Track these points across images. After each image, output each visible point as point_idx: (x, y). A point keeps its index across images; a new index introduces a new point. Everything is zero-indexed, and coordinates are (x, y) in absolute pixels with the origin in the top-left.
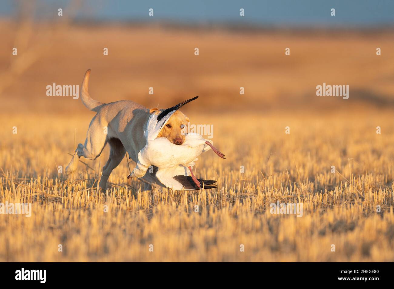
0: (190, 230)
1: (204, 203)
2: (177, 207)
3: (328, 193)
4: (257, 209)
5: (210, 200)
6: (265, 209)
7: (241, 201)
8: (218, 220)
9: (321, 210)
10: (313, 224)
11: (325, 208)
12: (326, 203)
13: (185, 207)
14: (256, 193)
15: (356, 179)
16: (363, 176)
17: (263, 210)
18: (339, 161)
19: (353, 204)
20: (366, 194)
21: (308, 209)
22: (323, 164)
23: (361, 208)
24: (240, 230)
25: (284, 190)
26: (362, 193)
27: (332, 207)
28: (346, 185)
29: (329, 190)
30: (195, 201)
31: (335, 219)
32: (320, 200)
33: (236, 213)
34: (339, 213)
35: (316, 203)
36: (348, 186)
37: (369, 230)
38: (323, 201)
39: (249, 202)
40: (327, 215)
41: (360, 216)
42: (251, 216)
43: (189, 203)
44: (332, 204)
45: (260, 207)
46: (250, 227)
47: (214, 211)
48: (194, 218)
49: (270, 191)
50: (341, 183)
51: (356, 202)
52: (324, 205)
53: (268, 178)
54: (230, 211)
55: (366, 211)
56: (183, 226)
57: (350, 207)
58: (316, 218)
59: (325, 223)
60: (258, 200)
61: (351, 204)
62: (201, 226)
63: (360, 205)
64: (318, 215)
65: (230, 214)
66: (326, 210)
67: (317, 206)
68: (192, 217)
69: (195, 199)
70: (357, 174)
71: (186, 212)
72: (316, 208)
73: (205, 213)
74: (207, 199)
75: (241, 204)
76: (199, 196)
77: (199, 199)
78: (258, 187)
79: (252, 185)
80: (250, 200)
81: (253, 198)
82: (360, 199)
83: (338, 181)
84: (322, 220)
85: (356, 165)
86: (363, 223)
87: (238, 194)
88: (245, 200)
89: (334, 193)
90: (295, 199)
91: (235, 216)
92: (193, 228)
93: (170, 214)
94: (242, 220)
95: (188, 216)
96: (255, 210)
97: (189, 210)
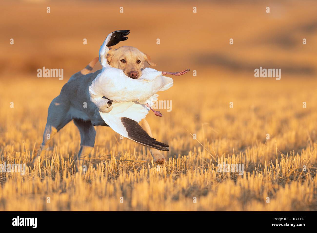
0: (43, 195)
1: (57, 168)
2: (30, 172)
3: (181, 157)
4: (110, 174)
5: (63, 165)
6: (118, 174)
7: (95, 166)
8: (71, 185)
9: (175, 175)
10: (166, 190)
11: (178, 173)
12: (179, 168)
13: (39, 172)
14: (110, 157)
15: (210, 144)
16: (217, 141)
17: (116, 175)
18: (192, 126)
19: (207, 169)
20: (220, 159)
21: (161, 175)
22: (177, 130)
23: (215, 173)
24: (93, 194)
25: (138, 155)
26: (215, 158)
27: (185, 173)
28: (199, 150)
29: (183, 155)
30: (48, 165)
31: (189, 184)
32: (174, 165)
33: (90, 178)
34: (192, 178)
35: (169, 169)
36: (202, 151)
37: (222, 195)
38: (176, 167)
39: (102, 167)
40: (181, 179)
41: (213, 181)
42: (104, 181)
43: (41, 168)
44: (186, 169)
45: (113, 172)
46: (104, 192)
47: (67, 176)
48: (47, 183)
49: (123, 156)
50: (195, 148)
51: (209, 167)
52: (178, 170)
53: (121, 143)
54: (83, 176)
55: (220, 176)
56: (36, 190)
57: (204, 172)
58: (170, 183)
59: (179, 188)
60: (112, 165)
61: (204, 169)
62: (54, 191)
63: (214, 170)
64: (172, 180)
65: (84, 179)
66: (180, 175)
67: (171, 171)
68: (45, 182)
69: (48, 163)
70: (210, 139)
71: (39, 177)
72: (169, 173)
73: (58, 178)
74: (60, 163)
75: (94, 168)
76: (52, 161)
77: (52, 164)
78: (111, 152)
79: (106, 150)
80: (103, 165)
81: (106, 163)
82: (214, 164)
83: (191, 146)
84: (175, 185)
85: (210, 130)
86: (217, 188)
87: (91, 158)
88: (98, 165)
89: (187, 158)
90: (148, 164)
91: (89, 181)
92: (46, 193)
93: (24, 179)
94: (96, 185)
95: (42, 180)
96: (109, 175)
97: (43, 174)
